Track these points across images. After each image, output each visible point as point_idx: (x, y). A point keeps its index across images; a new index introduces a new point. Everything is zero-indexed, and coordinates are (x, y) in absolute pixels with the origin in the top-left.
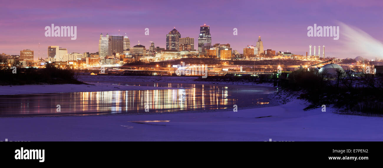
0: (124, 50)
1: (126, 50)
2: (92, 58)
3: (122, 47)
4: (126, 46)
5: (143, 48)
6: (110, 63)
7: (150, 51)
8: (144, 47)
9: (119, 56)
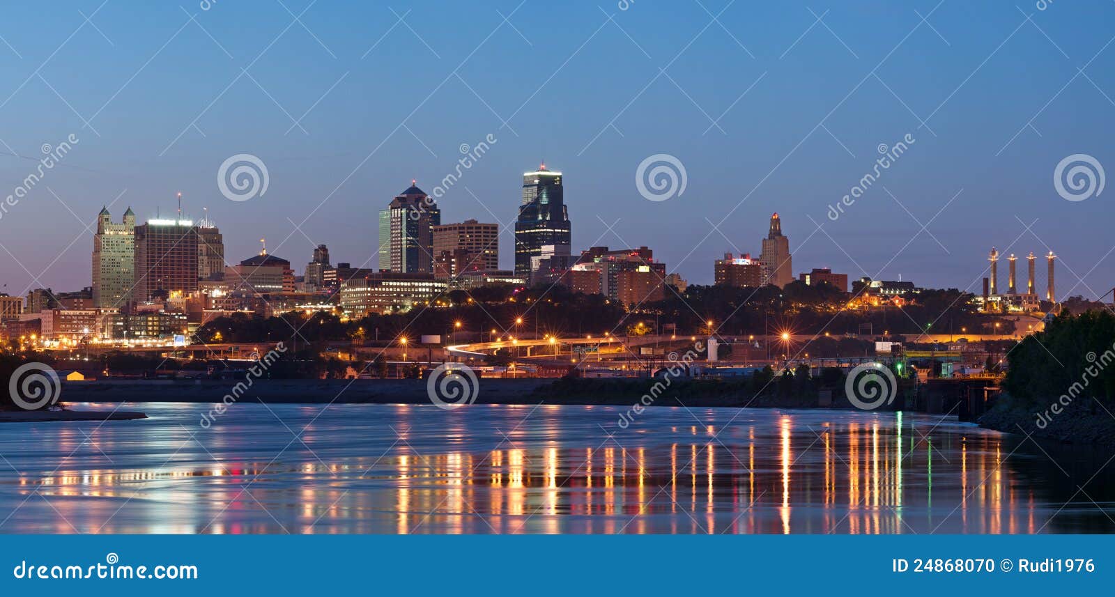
0: (201, 279)
1: (210, 279)
2: (66, 312)
3: (194, 268)
4: (205, 262)
5: (279, 270)
6: (147, 331)
7: (310, 282)
8: (286, 263)
9: (180, 300)
